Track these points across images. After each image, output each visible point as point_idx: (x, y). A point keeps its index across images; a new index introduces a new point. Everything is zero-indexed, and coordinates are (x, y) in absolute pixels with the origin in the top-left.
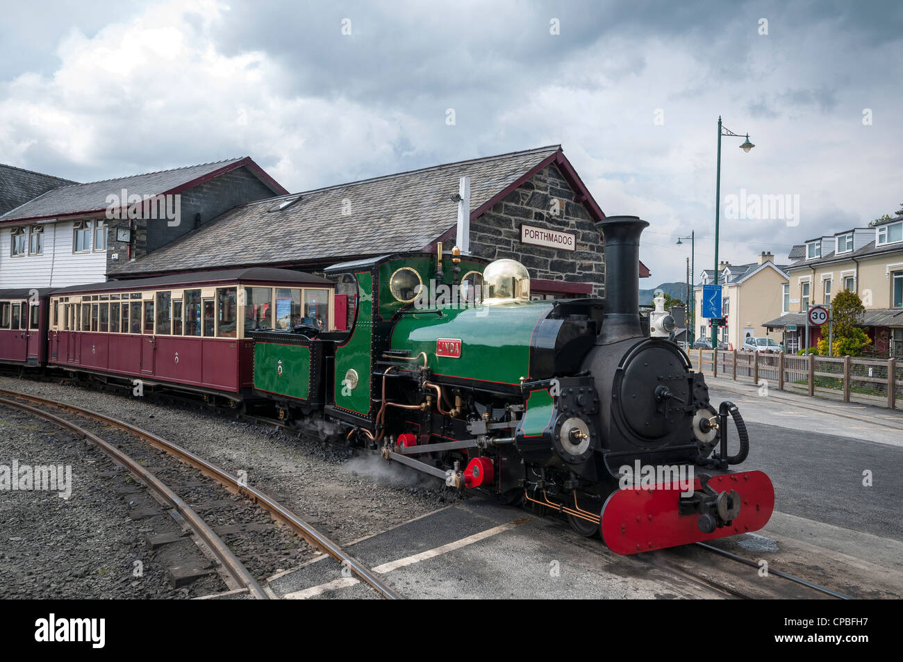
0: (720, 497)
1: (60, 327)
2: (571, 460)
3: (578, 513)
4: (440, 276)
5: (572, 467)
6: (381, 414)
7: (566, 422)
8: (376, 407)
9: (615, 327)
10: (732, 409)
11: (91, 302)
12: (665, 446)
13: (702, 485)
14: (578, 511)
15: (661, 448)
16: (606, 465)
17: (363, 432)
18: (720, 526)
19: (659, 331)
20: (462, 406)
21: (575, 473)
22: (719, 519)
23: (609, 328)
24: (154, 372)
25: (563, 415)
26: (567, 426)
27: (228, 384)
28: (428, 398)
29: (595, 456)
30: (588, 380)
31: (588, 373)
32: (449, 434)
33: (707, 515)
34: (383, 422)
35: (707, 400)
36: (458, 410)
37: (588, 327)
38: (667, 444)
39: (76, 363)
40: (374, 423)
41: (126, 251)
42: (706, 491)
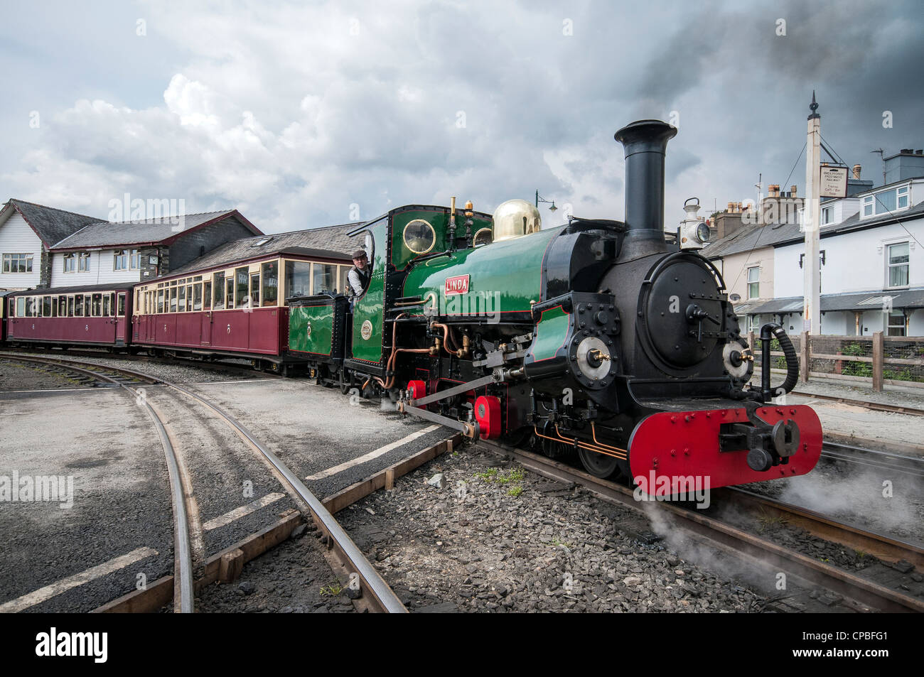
0: (776, 428)
1: (141, 312)
2: (590, 385)
3: (597, 447)
4: (453, 229)
5: (589, 394)
6: (392, 360)
7: (584, 342)
8: (387, 353)
9: (639, 243)
10: (778, 331)
11: (164, 288)
12: (694, 375)
13: (748, 415)
14: (596, 445)
15: (690, 378)
16: (630, 392)
17: (376, 381)
18: (775, 464)
19: (692, 241)
20: (470, 346)
21: (594, 403)
22: (775, 454)
23: (631, 245)
24: (211, 344)
25: (580, 332)
26: (585, 347)
27: (270, 348)
28: (437, 341)
29: (615, 383)
30: (608, 297)
31: (608, 291)
32: (456, 377)
33: (760, 450)
34: (393, 369)
35: (738, 331)
36: (465, 350)
37: (605, 252)
38: (698, 374)
39: (152, 341)
40: (385, 370)
41: (154, 270)
42: (754, 422)
